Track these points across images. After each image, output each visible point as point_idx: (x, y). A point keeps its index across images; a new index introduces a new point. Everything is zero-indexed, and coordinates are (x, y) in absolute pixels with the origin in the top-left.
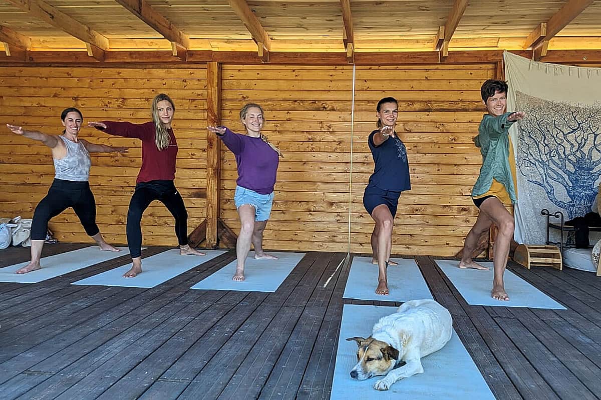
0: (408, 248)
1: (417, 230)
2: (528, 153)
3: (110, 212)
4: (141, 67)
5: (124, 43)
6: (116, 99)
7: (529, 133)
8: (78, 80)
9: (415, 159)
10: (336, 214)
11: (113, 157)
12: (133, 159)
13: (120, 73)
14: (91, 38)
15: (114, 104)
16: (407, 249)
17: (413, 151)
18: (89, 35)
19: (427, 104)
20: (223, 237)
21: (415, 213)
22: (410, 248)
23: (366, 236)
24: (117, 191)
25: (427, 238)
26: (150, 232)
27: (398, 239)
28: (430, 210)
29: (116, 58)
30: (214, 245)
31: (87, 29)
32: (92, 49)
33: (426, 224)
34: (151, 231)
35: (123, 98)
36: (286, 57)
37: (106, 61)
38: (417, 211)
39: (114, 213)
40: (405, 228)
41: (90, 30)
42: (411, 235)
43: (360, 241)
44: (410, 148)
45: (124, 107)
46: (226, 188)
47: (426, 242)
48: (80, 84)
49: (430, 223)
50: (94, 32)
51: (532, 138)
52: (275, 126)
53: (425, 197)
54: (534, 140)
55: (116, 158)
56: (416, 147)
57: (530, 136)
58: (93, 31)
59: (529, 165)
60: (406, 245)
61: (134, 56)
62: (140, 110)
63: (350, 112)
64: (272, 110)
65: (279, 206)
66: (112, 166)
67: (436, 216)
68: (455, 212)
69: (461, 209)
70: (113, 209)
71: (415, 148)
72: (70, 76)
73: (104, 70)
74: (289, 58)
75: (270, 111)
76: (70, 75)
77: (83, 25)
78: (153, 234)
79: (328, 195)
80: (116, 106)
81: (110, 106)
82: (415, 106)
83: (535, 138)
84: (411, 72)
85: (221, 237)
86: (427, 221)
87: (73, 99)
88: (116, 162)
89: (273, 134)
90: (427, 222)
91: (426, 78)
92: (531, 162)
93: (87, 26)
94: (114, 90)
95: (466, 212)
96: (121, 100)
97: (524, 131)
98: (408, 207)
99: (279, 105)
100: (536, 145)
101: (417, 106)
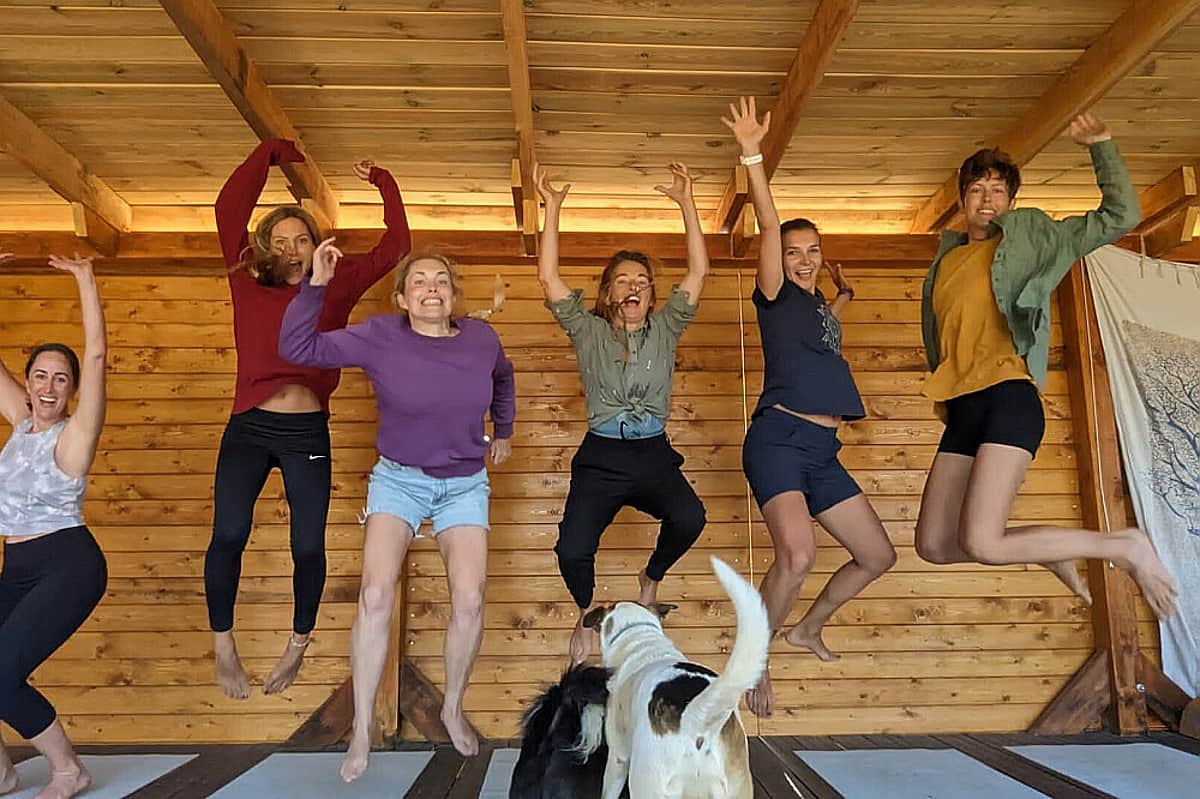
0: (909, 714)
1: (928, 667)
2: (1176, 463)
3: (95, 652)
4: (211, 273)
5: (170, 217)
6: (137, 351)
7: (1168, 415)
8: (42, 305)
9: (905, 484)
10: (719, 632)
11: (115, 500)
12: (168, 504)
13: (154, 287)
14: (86, 192)
15: (129, 364)
16: (908, 719)
17: (896, 463)
18: (85, 185)
19: (917, 354)
20: (417, 711)
21: (918, 622)
22: (917, 715)
23: (801, 688)
24: (120, 591)
25: (956, 687)
26: (206, 704)
27: (884, 691)
28: (953, 611)
29: (146, 250)
30: (389, 734)
31: (79, 167)
32: (87, 220)
33: (950, 647)
34: (206, 699)
35: (157, 348)
36: (579, 243)
37: (119, 256)
38: (922, 614)
39: (103, 655)
40: (897, 661)
41: (86, 171)
42: (914, 680)
43: (788, 704)
44: (889, 458)
45: (157, 370)
46: (421, 572)
47: (954, 695)
48: (46, 315)
49: (958, 645)
50: (95, 181)
51: (1175, 426)
52: (550, 408)
53: (940, 577)
54: (1183, 431)
55: (123, 504)
56: (902, 454)
57: (1171, 423)
58: (94, 176)
59: (1179, 492)
60: (904, 707)
61: (197, 244)
62: (201, 376)
63: (737, 374)
64: (542, 372)
65: (564, 617)
66: (111, 525)
67: (970, 626)
68: (1014, 614)
69: (1027, 605)
70: (101, 644)
71: (901, 457)
72: (22, 296)
73: (110, 282)
74: (588, 245)
75: (539, 374)
76: (23, 292)
77: (71, 156)
78: (212, 710)
79: (692, 582)
80: (134, 368)
81: (120, 367)
82: (889, 357)
83: (1184, 427)
84: (871, 283)
85: (410, 711)
86: (951, 640)
87: (24, 352)
88: (123, 513)
89: (547, 428)
90: (952, 644)
91: (908, 295)
92: (1184, 484)
93: (80, 161)
94: (135, 328)
95: (1040, 613)
96: (151, 351)
97: (1158, 411)
98: (901, 608)
99: (559, 357)
100: (1189, 443)
101: (894, 359)
